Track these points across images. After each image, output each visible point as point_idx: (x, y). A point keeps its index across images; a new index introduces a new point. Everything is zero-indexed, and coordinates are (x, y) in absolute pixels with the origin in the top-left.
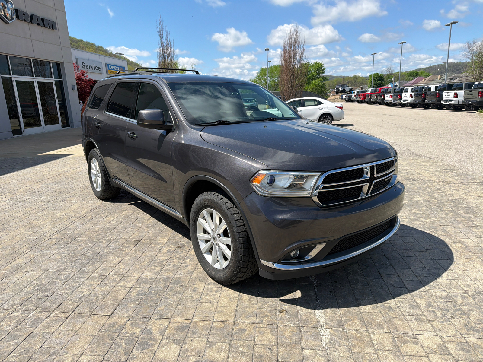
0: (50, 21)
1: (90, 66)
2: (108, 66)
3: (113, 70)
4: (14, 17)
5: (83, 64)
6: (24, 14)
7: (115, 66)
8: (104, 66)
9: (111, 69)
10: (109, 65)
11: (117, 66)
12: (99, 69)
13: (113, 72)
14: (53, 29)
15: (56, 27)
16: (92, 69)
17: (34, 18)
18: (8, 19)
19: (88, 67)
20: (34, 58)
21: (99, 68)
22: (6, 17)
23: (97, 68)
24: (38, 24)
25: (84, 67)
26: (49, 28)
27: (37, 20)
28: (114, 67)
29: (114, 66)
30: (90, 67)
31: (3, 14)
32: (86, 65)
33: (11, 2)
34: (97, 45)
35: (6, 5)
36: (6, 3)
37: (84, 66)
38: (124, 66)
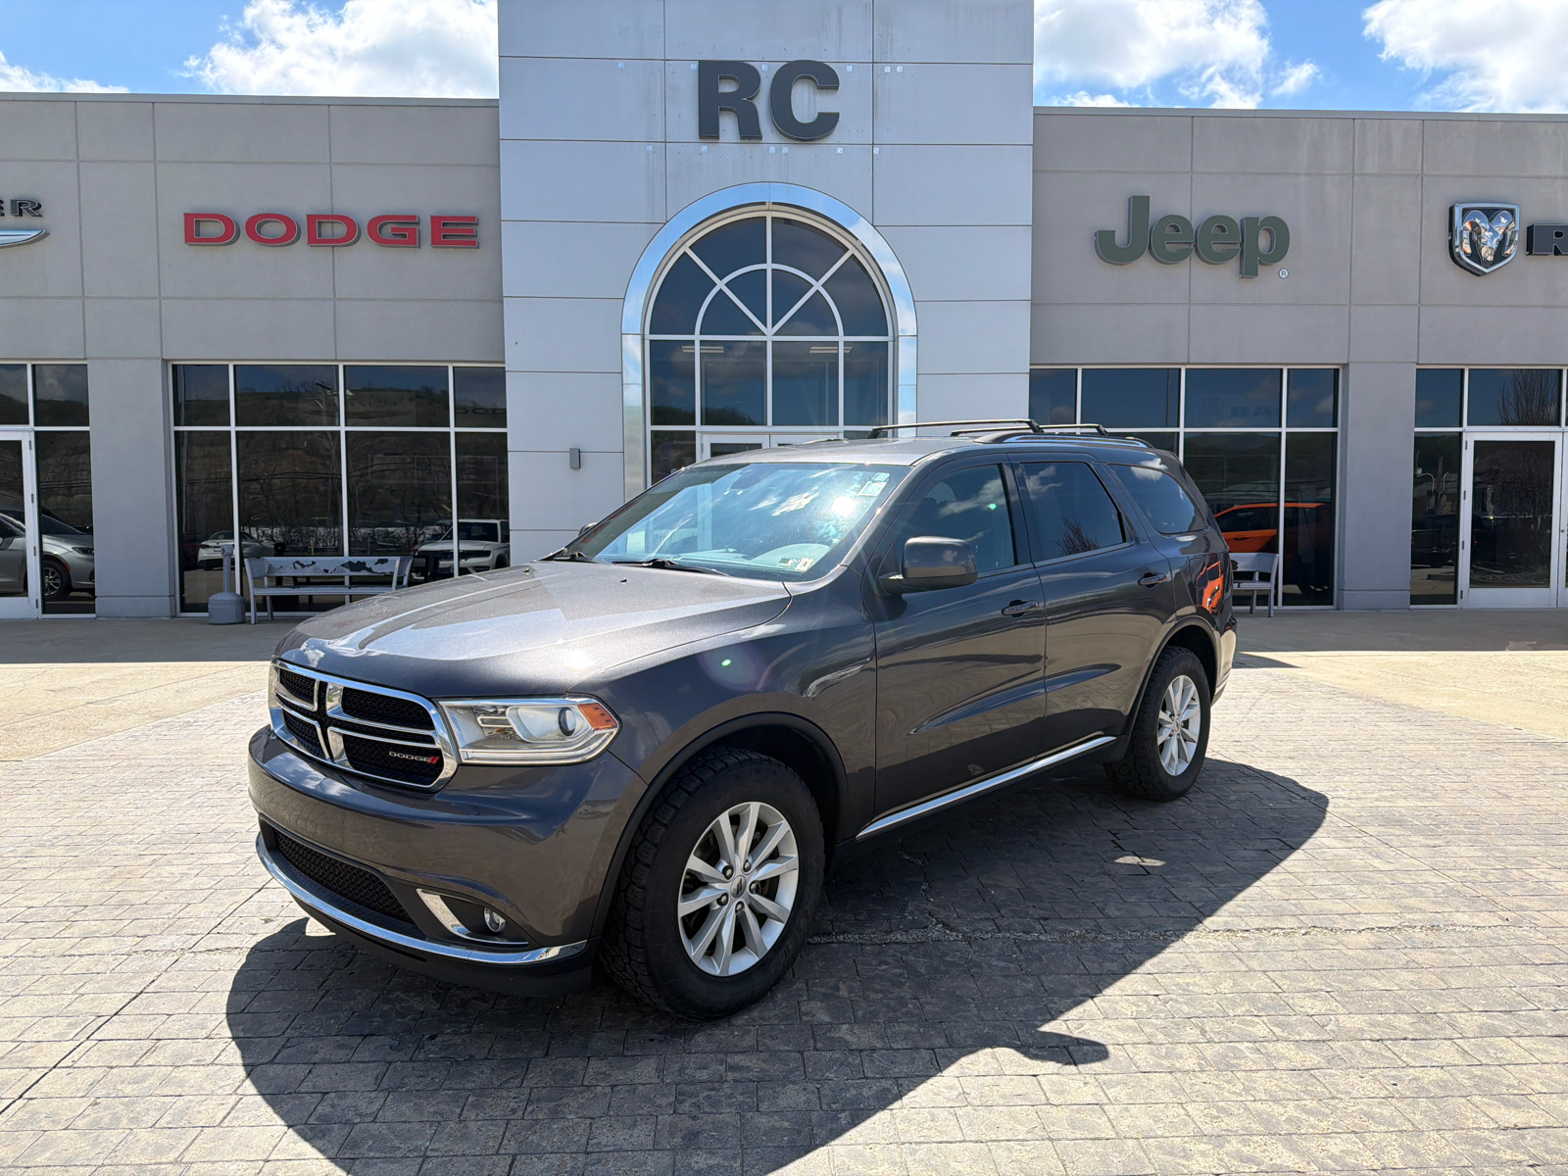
4: (1513, 251)
22: (1478, 259)
31: (1470, 251)
33: (1512, 211)
35: (1485, 225)
36: (1486, 218)
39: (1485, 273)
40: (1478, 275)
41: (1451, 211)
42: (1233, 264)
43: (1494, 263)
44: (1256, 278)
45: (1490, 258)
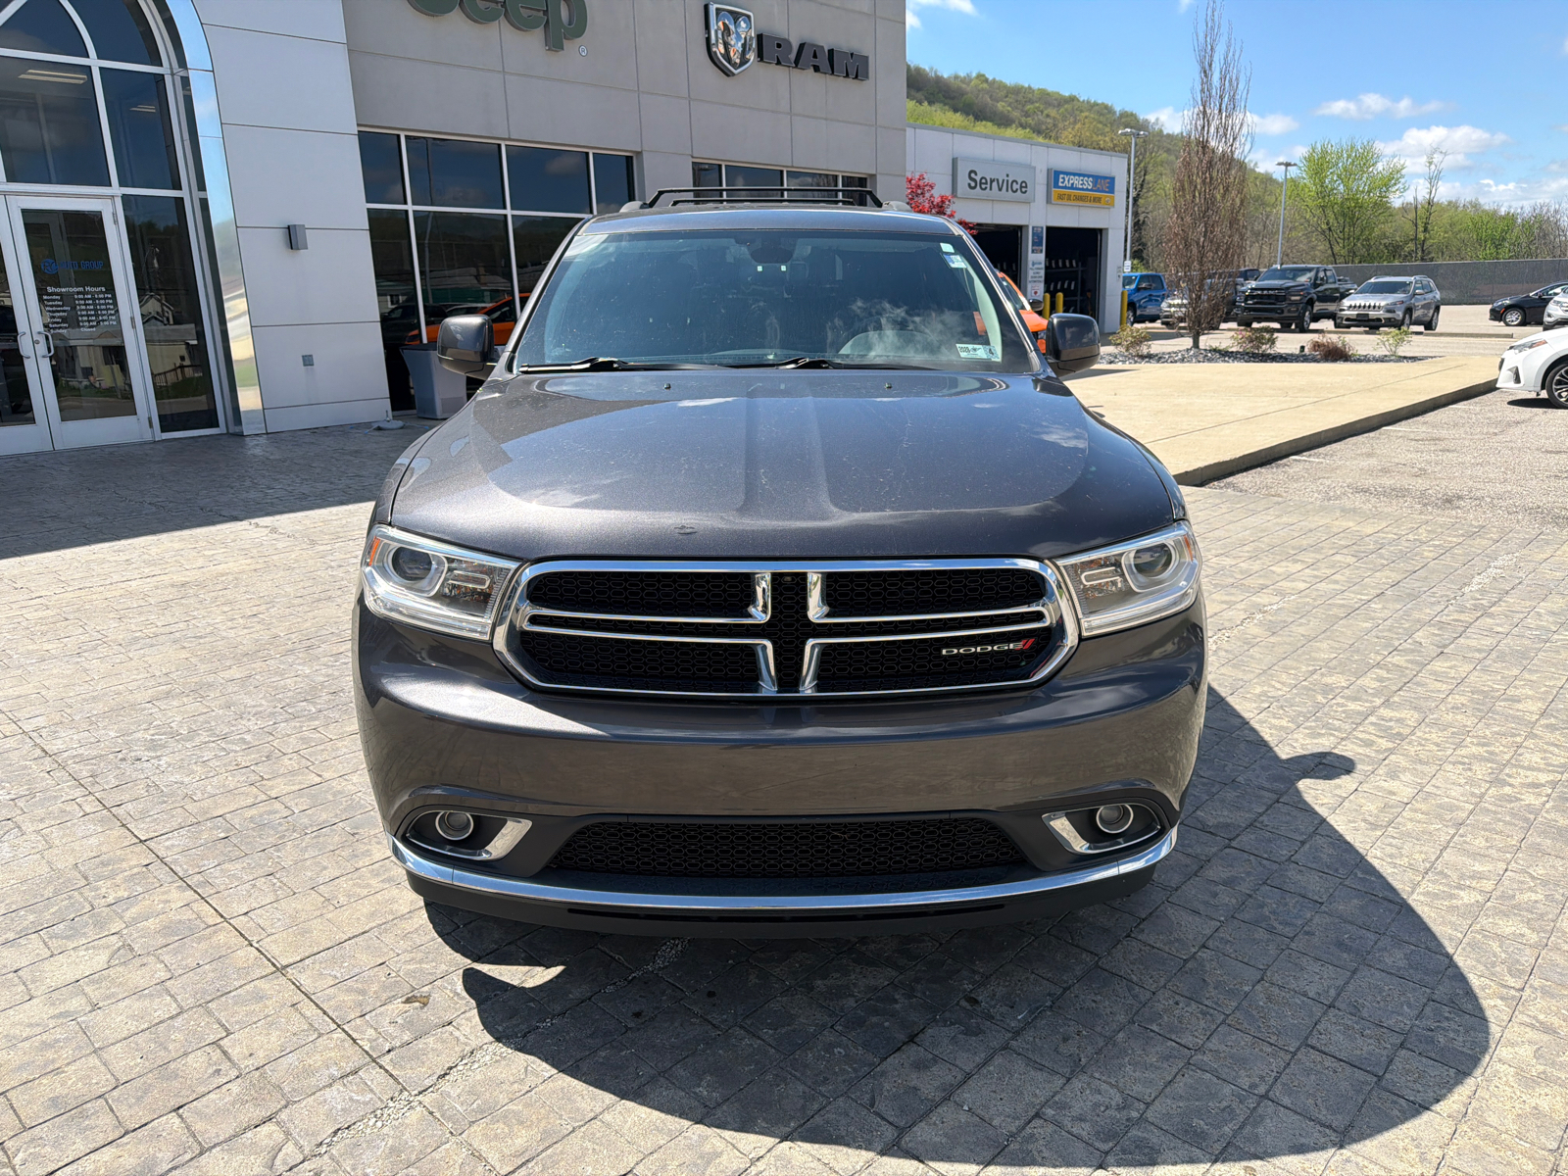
0: (852, 54)
1: (992, 181)
2: (1055, 176)
3: (1072, 188)
4: (752, 56)
5: (973, 175)
6: (779, 46)
7: (1079, 175)
8: (1041, 179)
9: (1065, 187)
10: (1057, 173)
11: (1089, 176)
12: (1021, 187)
13: (1069, 196)
14: (856, 77)
15: (867, 73)
16: (1000, 190)
17: (807, 53)
18: (734, 65)
19: (986, 183)
20: (792, 167)
21: (1024, 186)
22: (729, 60)
23: (1015, 186)
24: (817, 69)
25: (973, 184)
26: (847, 76)
27: (815, 56)
28: (1076, 181)
29: (1075, 174)
30: (995, 184)
31: (723, 51)
32: (982, 178)
33: (749, 17)
34: (1118, 109)
35: (732, 27)
36: (733, 21)
37: (974, 180)
38: (1113, 175)
39: (734, 74)
40: (728, 75)
41: (706, 8)
42: (539, 32)
43: (742, 64)
44: (561, 52)
45: (738, 61)
